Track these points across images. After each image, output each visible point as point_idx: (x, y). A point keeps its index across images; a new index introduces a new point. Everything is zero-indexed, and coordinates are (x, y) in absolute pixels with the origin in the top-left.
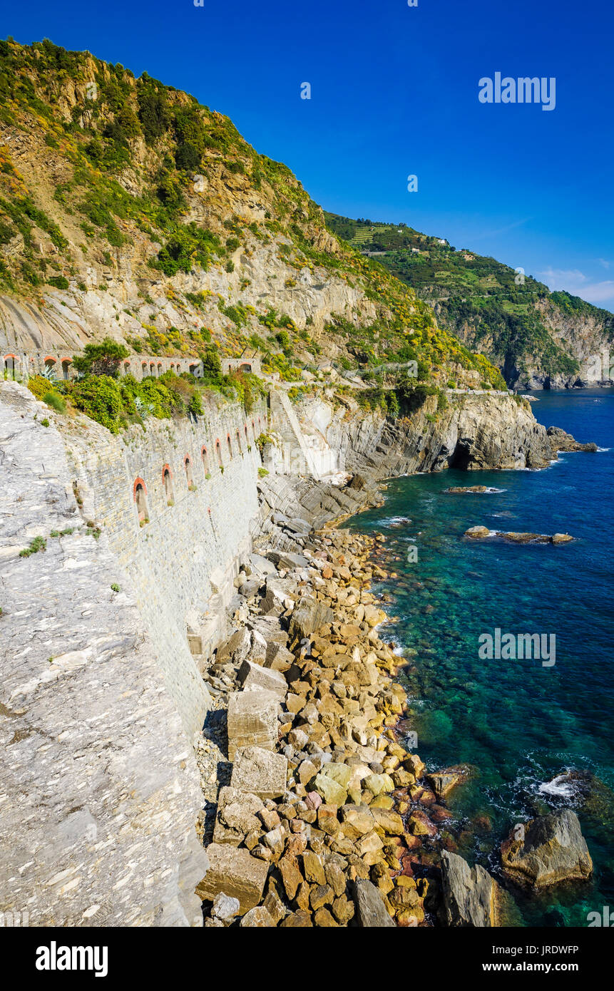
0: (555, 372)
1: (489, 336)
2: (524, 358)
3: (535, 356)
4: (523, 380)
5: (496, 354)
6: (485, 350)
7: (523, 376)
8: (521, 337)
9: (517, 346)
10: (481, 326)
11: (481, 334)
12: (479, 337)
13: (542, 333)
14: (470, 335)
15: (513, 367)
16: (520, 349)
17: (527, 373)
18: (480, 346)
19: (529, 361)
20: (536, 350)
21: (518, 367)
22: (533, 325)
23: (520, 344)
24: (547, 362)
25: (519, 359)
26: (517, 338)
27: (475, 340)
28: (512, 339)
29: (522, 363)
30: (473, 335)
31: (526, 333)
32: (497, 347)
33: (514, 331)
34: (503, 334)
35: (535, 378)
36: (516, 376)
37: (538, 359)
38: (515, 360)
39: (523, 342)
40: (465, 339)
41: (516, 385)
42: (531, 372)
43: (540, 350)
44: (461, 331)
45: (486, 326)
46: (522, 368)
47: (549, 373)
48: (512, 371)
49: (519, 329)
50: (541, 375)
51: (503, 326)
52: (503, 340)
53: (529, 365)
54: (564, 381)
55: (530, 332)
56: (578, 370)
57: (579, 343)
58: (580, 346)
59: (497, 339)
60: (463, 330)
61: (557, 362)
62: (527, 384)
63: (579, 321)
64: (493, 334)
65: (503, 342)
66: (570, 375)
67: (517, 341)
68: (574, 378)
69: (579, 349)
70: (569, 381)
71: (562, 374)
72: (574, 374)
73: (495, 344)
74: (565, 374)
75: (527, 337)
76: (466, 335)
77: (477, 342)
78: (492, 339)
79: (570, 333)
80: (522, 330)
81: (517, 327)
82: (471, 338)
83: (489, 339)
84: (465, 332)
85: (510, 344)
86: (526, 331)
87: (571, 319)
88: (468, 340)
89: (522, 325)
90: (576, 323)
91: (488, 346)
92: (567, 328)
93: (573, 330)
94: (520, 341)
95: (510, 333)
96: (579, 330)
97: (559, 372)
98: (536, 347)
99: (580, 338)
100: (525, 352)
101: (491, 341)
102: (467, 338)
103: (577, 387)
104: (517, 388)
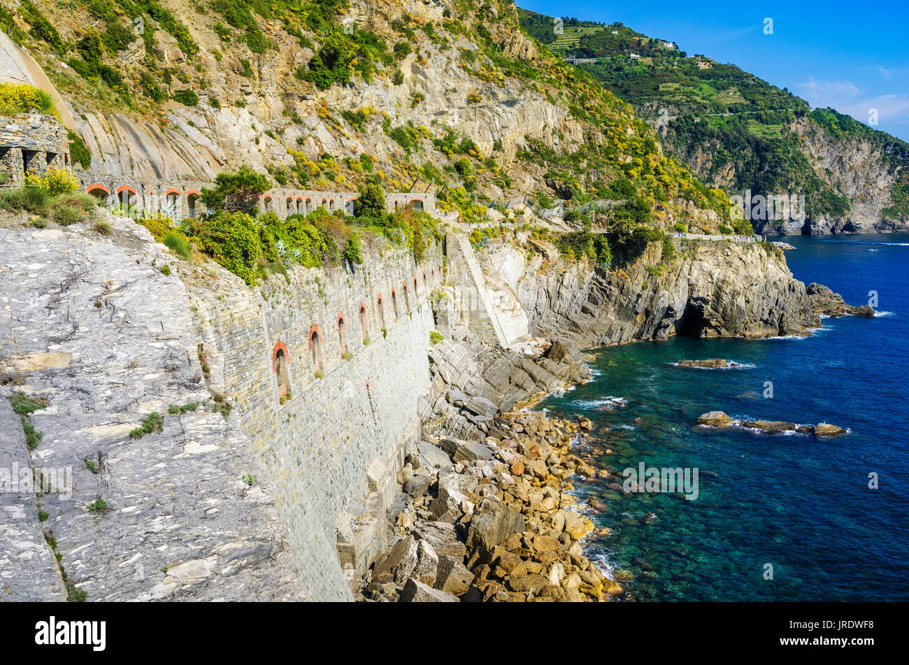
0: (817, 212)
3: (790, 191)
4: (776, 223)
5: (740, 188)
6: (724, 183)
8: (772, 167)
9: (766, 178)
10: (719, 152)
11: (719, 163)
12: (717, 167)
13: (800, 162)
14: (704, 164)
16: (772, 182)
18: (718, 179)
20: (793, 184)
22: (789, 152)
23: (771, 176)
24: (807, 199)
26: (767, 168)
27: (711, 171)
28: (760, 169)
30: (709, 165)
31: (779, 162)
32: (740, 180)
33: (763, 159)
34: (748, 163)
35: (792, 220)
39: (775, 174)
40: (698, 169)
41: (766, 229)
43: (797, 184)
44: (693, 159)
45: (726, 152)
47: (809, 213)
49: (769, 156)
51: (748, 152)
52: (748, 170)
54: (830, 224)
55: (785, 160)
56: (849, 210)
57: (850, 175)
58: (851, 179)
59: (740, 169)
60: (697, 158)
61: (821, 199)
62: (780, 227)
63: (849, 147)
64: (736, 163)
65: (748, 173)
66: (838, 217)
67: (768, 172)
68: (843, 221)
69: (850, 183)
70: (836, 224)
71: (828, 215)
72: (844, 215)
73: (738, 177)
74: (832, 216)
75: (781, 167)
76: (699, 164)
77: (714, 174)
78: (734, 169)
79: (838, 162)
80: (774, 157)
81: (767, 154)
82: (706, 169)
83: (730, 169)
84: (698, 160)
85: (758, 176)
86: (780, 159)
87: (839, 144)
88: (702, 171)
89: (773, 152)
90: (846, 148)
91: (729, 179)
92: (834, 156)
93: (841, 157)
94: (771, 172)
95: (758, 161)
96: (850, 158)
97: (823, 213)
98: (792, 180)
99: (851, 168)
100: (778, 187)
101: (733, 172)
102: (701, 168)
103: (847, 232)
104: (767, 232)
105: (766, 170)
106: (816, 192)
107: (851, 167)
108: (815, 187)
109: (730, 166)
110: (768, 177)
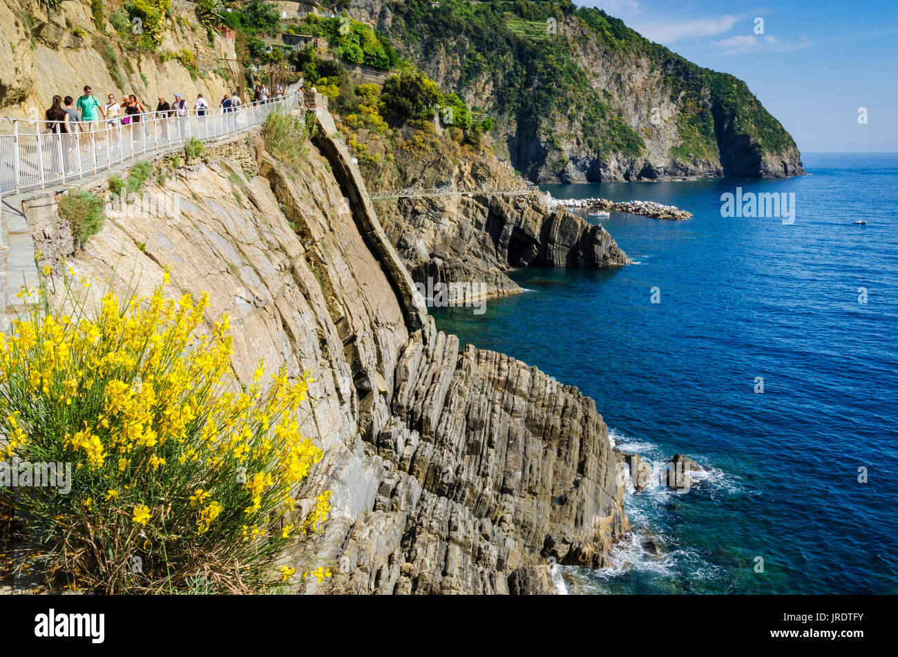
0: (606, 149)
1: (485, 76)
2: (553, 122)
3: (571, 118)
4: (555, 165)
5: (501, 113)
6: (479, 104)
7: (553, 157)
8: (545, 82)
9: (537, 98)
10: (469, 56)
11: (472, 72)
12: (468, 78)
13: (577, 77)
14: (449, 73)
15: (534, 138)
16: (546, 104)
17: (560, 150)
18: (470, 96)
19: (561, 127)
20: (573, 107)
21: (544, 138)
22: (563, 61)
23: (544, 94)
24: (592, 130)
25: (545, 123)
26: (536, 82)
27: (460, 83)
28: (528, 84)
29: (550, 132)
30: (457, 74)
31: (552, 74)
32: (501, 100)
33: (532, 70)
34: (510, 75)
35: (574, 160)
36: (540, 157)
37: (577, 124)
38: (536, 125)
39: (549, 91)
40: (441, 80)
41: (542, 173)
42: (567, 147)
43: (579, 108)
44: (433, 65)
45: (479, 56)
46: (551, 142)
47: (597, 151)
48: (533, 146)
49: (540, 66)
50: (584, 155)
51: (509, 59)
52: (511, 85)
53: (562, 136)
54: (622, 167)
55: (561, 72)
56: (645, 147)
57: (631, 100)
58: (631, 106)
59: (500, 83)
60: (438, 63)
61: (608, 131)
62: (563, 171)
63: (628, 60)
64: (494, 74)
65: (512, 89)
66: (634, 157)
67: (538, 88)
68: (640, 164)
69: (631, 111)
70: (632, 168)
71: (620, 154)
72: (639, 155)
73: (498, 94)
74: (625, 155)
75: (556, 81)
76: (442, 73)
77: (465, 88)
78: (492, 83)
79: (616, 82)
80: (545, 67)
81: (536, 62)
82: (453, 80)
83: (487, 83)
84: (442, 66)
85: (525, 94)
86: (554, 69)
87: (616, 57)
88: (447, 84)
89: (544, 59)
90: (624, 63)
91: (485, 97)
92: (610, 73)
93: (619, 76)
94: (543, 89)
95: (525, 72)
96: (629, 76)
97: (615, 151)
98: (572, 102)
99: (631, 91)
100: (554, 111)
101: (490, 87)
102: (446, 78)
103: (646, 180)
104: (545, 180)
105: (535, 85)
106: (602, 120)
107: (631, 89)
108: (600, 114)
109: (486, 78)
110: (540, 97)
